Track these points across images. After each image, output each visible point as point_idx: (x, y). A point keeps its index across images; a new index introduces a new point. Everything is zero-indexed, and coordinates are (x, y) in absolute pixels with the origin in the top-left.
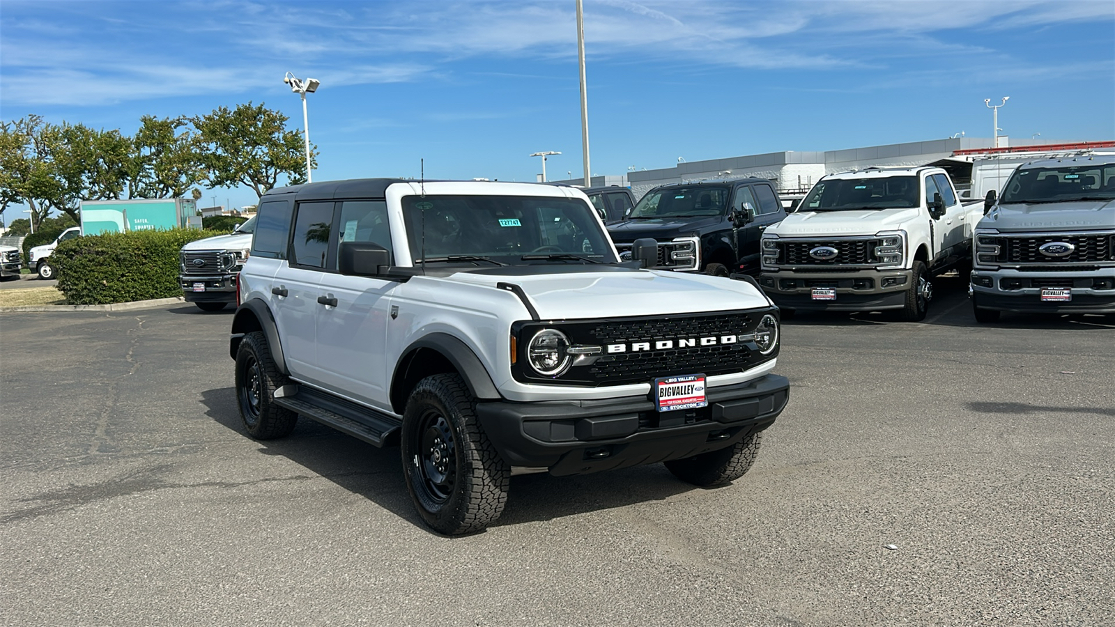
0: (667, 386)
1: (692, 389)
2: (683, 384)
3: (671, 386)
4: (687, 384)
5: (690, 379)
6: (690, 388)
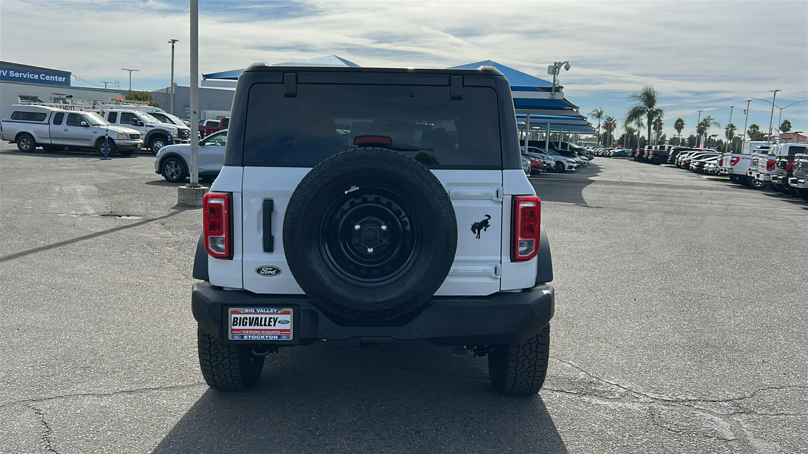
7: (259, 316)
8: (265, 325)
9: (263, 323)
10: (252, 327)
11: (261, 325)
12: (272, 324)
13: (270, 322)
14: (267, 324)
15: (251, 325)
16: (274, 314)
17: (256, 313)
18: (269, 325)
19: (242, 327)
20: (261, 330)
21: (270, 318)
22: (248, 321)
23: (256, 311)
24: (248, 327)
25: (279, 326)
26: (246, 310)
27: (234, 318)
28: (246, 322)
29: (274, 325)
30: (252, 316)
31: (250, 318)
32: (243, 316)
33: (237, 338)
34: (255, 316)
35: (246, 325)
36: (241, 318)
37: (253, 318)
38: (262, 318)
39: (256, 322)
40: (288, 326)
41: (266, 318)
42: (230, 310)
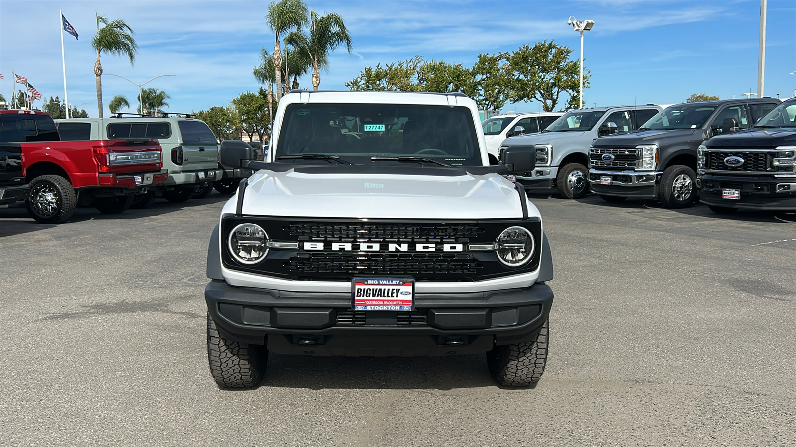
0: (366, 287)
1: (397, 293)
2: (387, 287)
3: (371, 287)
4: (391, 287)
5: (394, 282)
6: (395, 291)
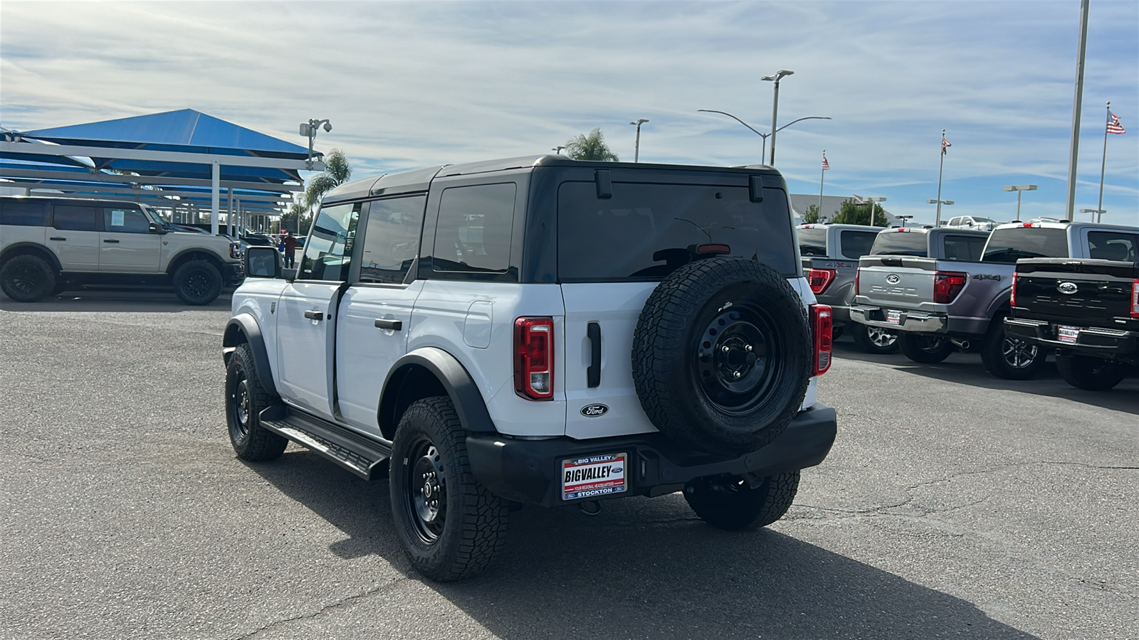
7: (592, 466)
8: (599, 477)
9: (596, 475)
10: (586, 481)
11: (594, 477)
12: (605, 474)
13: (603, 472)
14: (600, 475)
15: (583, 479)
16: (608, 461)
17: (590, 463)
18: (603, 476)
19: (575, 483)
20: (594, 484)
21: (604, 468)
22: (581, 474)
23: (590, 461)
24: (581, 482)
25: (613, 476)
26: (580, 461)
27: (567, 473)
28: (579, 476)
29: (608, 476)
30: (584, 467)
31: (583, 470)
32: (575, 469)
33: (571, 497)
34: (588, 467)
35: (579, 480)
36: (573, 472)
37: (586, 470)
38: (595, 469)
39: (588, 474)
40: (620, 475)
41: (599, 468)
42: (564, 462)
